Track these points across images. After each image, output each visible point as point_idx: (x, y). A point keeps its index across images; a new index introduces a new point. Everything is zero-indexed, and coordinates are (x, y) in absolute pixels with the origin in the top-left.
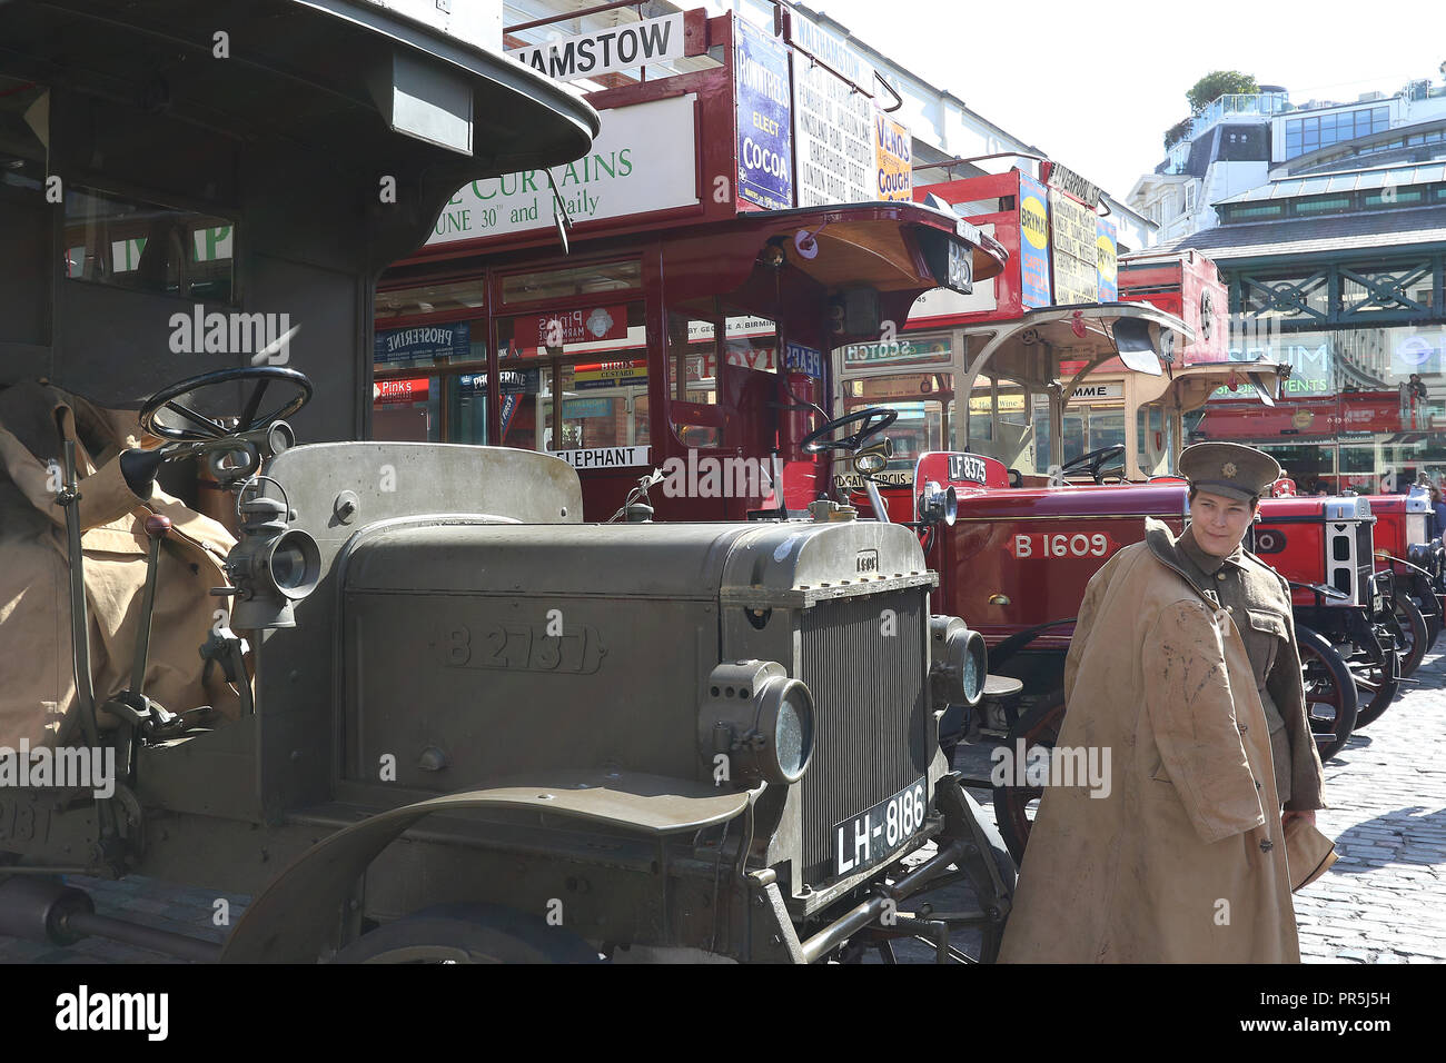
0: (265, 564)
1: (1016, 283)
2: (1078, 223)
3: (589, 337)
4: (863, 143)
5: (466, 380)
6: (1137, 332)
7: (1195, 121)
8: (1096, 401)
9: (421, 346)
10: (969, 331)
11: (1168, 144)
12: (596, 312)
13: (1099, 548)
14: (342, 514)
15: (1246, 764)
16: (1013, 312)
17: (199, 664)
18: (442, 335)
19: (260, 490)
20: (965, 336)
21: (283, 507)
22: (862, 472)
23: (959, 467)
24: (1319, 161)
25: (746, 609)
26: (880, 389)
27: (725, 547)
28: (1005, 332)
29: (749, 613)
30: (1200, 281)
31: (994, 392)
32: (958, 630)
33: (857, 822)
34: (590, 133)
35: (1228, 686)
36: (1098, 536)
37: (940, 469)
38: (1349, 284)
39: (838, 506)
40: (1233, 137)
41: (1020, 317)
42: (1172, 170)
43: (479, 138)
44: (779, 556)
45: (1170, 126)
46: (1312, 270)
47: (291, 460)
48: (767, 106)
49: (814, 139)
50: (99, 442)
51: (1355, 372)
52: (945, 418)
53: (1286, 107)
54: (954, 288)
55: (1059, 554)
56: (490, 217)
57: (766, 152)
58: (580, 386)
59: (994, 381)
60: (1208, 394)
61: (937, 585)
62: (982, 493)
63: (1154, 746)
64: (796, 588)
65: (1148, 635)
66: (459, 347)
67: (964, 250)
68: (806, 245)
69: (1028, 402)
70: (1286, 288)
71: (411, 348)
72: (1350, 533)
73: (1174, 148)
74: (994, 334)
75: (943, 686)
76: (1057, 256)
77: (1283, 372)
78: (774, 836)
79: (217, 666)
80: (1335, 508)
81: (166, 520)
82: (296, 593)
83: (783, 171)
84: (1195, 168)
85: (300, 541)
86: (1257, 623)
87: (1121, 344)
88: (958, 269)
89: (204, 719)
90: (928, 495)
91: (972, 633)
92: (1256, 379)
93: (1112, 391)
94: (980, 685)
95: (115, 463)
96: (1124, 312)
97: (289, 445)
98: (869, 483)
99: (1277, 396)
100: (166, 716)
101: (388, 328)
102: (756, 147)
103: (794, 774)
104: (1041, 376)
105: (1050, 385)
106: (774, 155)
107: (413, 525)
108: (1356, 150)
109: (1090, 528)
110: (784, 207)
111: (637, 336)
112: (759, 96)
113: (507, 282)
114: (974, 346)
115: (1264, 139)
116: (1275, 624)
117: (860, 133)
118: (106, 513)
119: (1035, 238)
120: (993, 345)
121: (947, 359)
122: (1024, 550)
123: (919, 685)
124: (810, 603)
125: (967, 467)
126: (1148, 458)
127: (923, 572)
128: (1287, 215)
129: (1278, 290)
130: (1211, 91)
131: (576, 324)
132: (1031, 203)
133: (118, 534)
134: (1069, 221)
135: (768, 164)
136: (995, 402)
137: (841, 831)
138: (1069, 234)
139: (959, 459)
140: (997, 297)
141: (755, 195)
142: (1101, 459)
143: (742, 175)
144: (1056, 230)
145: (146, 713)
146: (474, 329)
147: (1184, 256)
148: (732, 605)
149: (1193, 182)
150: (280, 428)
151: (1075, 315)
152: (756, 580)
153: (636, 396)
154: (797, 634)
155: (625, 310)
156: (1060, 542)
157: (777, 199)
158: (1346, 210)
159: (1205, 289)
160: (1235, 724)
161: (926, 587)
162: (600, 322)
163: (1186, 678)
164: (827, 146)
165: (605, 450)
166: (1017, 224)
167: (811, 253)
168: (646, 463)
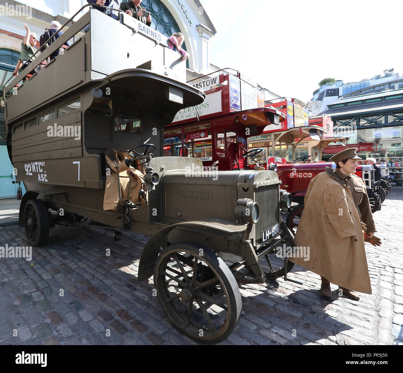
0: (150, 179)
1: (286, 124)
2: (300, 110)
3: (201, 137)
4: (255, 97)
5: (177, 146)
6: (314, 131)
7: (320, 89)
8: (301, 146)
9: (170, 140)
10: (275, 133)
11: (314, 94)
12: (202, 133)
13: (310, 176)
14: (162, 169)
15: (352, 221)
16: (285, 129)
17: (138, 195)
18: (174, 138)
19: (148, 165)
20: (274, 134)
21: (153, 168)
22: (255, 161)
23: (276, 160)
24: (351, 95)
25: (243, 188)
26: (255, 145)
27: (238, 176)
28: (283, 133)
29: (244, 189)
30: (327, 121)
31: (280, 145)
32: (285, 193)
33: (267, 231)
34: (203, 98)
35: (347, 203)
36: (310, 173)
37: (272, 160)
38: (361, 120)
39: (261, 167)
40: (329, 91)
41: (287, 130)
42: (315, 99)
43: (184, 101)
44: (250, 177)
45: (314, 91)
46: (352, 117)
47: (153, 160)
48: (236, 91)
49: (245, 97)
50: (121, 158)
52: (268, 151)
53: (342, 84)
54: (275, 124)
55: (300, 177)
56: (182, 117)
57: (236, 100)
58: (197, 147)
59: (280, 143)
60: (328, 144)
61: (281, 183)
62: (281, 165)
63: (327, 216)
64: (254, 184)
65: (325, 192)
66: (177, 140)
67: (277, 116)
68: (244, 117)
69: (287, 147)
70: (346, 121)
71: (168, 141)
72: (369, 173)
73: (315, 95)
74: (281, 134)
75: (282, 204)
76: (295, 117)
77: (347, 139)
78: (250, 233)
79: (141, 196)
80: (365, 167)
81: (132, 171)
82: (155, 184)
83: (239, 104)
84: (320, 99)
85: (156, 174)
86: (357, 190)
87: (311, 134)
88: (276, 120)
89: (139, 205)
90: (271, 166)
91: (289, 193)
92: (341, 140)
93: (305, 144)
94: (290, 204)
95: (124, 161)
96: (311, 128)
97: (153, 158)
98: (257, 163)
99: (346, 144)
100: (133, 204)
101: (165, 137)
102: (234, 99)
103: (255, 221)
104: (290, 142)
105: (292, 143)
106: (237, 101)
107: (174, 171)
108: (361, 92)
109: (308, 172)
111: (210, 137)
112: (234, 90)
113: (185, 128)
114: (276, 136)
115: (337, 91)
116: (362, 190)
117: (254, 95)
118: (123, 170)
119: (290, 114)
120: (281, 136)
121: (270, 139)
122: (292, 176)
123: (277, 204)
124: (257, 187)
125: (278, 160)
126: (314, 157)
127: (278, 181)
128: (346, 106)
129: (343, 122)
130: (324, 83)
131: (198, 135)
132: (290, 107)
133: (124, 173)
134: (298, 110)
135: (236, 102)
136: (280, 147)
137: (263, 233)
138: (298, 112)
139: (276, 158)
140: (282, 126)
141: (233, 109)
142: (305, 158)
143: (231, 105)
144: (295, 112)
145: (130, 204)
146: (179, 137)
147: (323, 115)
148: (240, 187)
149: (320, 102)
150: (151, 155)
151: (300, 129)
152: (245, 182)
153: (209, 148)
154: (254, 193)
155: (207, 132)
156: (300, 175)
157: (238, 109)
158: (361, 104)
159: (328, 122)
160: (349, 212)
161: (279, 184)
162: (203, 134)
163: (335, 201)
164: (248, 98)
165: (204, 158)
166: (286, 111)
167: (245, 119)
168: (212, 160)
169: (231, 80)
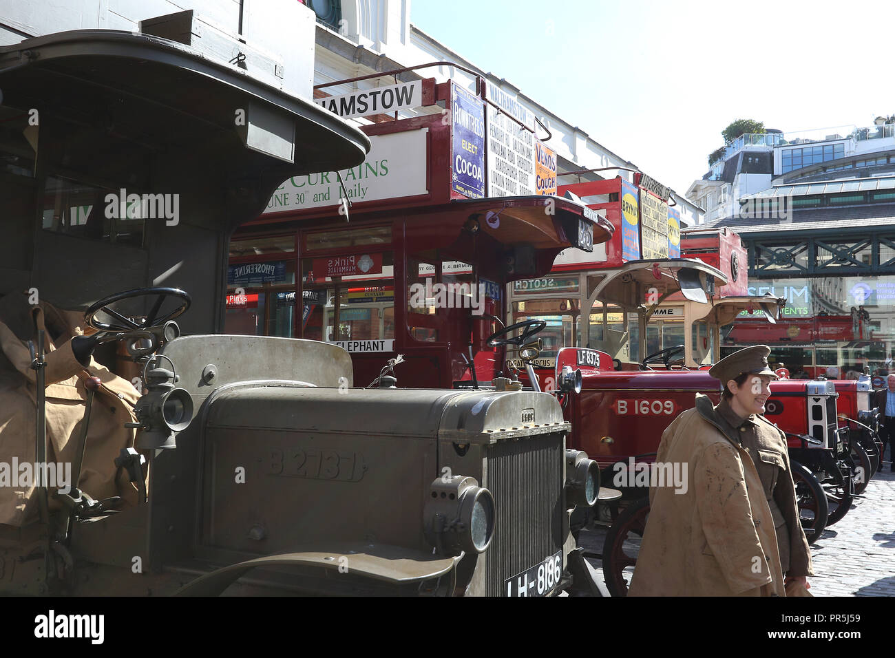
0: (159, 409)
1: (619, 246)
2: (656, 210)
3: (359, 272)
4: (528, 160)
5: (281, 296)
6: (691, 277)
7: (727, 149)
8: (666, 317)
9: (256, 275)
10: (590, 273)
11: (711, 162)
12: (363, 257)
13: (669, 409)
14: (207, 379)
15: (759, 544)
16: (617, 263)
17: (114, 469)
18: (268, 269)
19: (158, 362)
20: (588, 277)
21: (171, 373)
22: (524, 359)
23: (583, 357)
24: (802, 175)
25: (454, 443)
26: (534, 307)
27: (442, 405)
28: (612, 274)
29: (456, 446)
30: (730, 246)
31: (605, 311)
32: (583, 459)
33: (520, 579)
34: (364, 150)
35: (747, 495)
36: (668, 402)
37: (571, 358)
38: (821, 250)
39: (511, 381)
40: (750, 159)
41: (621, 266)
42: (713, 177)
43: (298, 153)
44: (475, 411)
45: (711, 152)
46: (799, 241)
47: (177, 345)
48: (470, 136)
49: (498, 157)
50: (59, 332)
51: (825, 303)
52: (575, 326)
53: (782, 142)
54: (581, 248)
55: (644, 412)
56: (301, 198)
57: (469, 163)
58: (351, 301)
59: (605, 304)
60: (736, 315)
61: (570, 431)
62: (597, 373)
63: (703, 533)
64: (485, 431)
65: (697, 464)
66: (279, 275)
67: (588, 225)
68: (493, 220)
69: (625, 317)
70: (783, 251)
71: (249, 276)
72: (823, 403)
73: (715, 164)
74: (605, 276)
75: (573, 494)
76: (643, 229)
77: (781, 303)
78: (469, 586)
79: (125, 471)
80: (813, 387)
81: (98, 380)
82: (177, 428)
83: (479, 175)
85: (181, 396)
86: (765, 458)
87: (682, 284)
88: (584, 236)
89: (114, 504)
90: (565, 375)
91: (591, 461)
92: (765, 307)
93: (677, 312)
94: (596, 493)
95: (68, 344)
96: (684, 265)
97: (176, 336)
98: (528, 366)
99: (777, 317)
100: (92, 502)
101: (236, 264)
102: (464, 161)
103: (482, 547)
104: (634, 302)
105: (639, 307)
106: (474, 166)
107: (250, 386)
108: (825, 169)
109: (664, 397)
110: (480, 197)
111: (388, 271)
112: (467, 131)
113: (311, 237)
114: (593, 282)
115: (769, 159)
116: (776, 459)
117: (526, 154)
118: (60, 376)
119: (630, 218)
120: (604, 283)
121: (576, 290)
122: (622, 410)
123: (558, 493)
124: (493, 441)
125: (588, 357)
126: (699, 354)
127: (562, 423)
129: (778, 252)
130: (737, 131)
131: (351, 264)
132: (629, 198)
133: (67, 388)
134: (651, 209)
135: (470, 171)
136: (605, 317)
137: (510, 584)
138: (651, 216)
139: (584, 352)
140: (607, 254)
141: (462, 189)
142: (671, 354)
143: (455, 177)
144: (643, 214)
145: (79, 500)
146: (287, 264)
147: (721, 230)
148: (445, 441)
149: (726, 185)
150: (171, 325)
151: (654, 265)
152: (460, 426)
153: (386, 308)
154: (485, 460)
155: (381, 256)
156: (645, 405)
157: (476, 192)
158: (818, 205)
159: (733, 251)
160: (751, 519)
161: (564, 432)
162: (366, 264)
163: (720, 490)
164: (506, 161)
165: (367, 341)
166: (620, 209)
167: (496, 225)
168: (392, 351)
169: (458, 100)
